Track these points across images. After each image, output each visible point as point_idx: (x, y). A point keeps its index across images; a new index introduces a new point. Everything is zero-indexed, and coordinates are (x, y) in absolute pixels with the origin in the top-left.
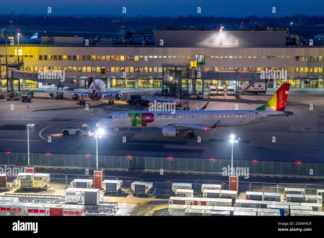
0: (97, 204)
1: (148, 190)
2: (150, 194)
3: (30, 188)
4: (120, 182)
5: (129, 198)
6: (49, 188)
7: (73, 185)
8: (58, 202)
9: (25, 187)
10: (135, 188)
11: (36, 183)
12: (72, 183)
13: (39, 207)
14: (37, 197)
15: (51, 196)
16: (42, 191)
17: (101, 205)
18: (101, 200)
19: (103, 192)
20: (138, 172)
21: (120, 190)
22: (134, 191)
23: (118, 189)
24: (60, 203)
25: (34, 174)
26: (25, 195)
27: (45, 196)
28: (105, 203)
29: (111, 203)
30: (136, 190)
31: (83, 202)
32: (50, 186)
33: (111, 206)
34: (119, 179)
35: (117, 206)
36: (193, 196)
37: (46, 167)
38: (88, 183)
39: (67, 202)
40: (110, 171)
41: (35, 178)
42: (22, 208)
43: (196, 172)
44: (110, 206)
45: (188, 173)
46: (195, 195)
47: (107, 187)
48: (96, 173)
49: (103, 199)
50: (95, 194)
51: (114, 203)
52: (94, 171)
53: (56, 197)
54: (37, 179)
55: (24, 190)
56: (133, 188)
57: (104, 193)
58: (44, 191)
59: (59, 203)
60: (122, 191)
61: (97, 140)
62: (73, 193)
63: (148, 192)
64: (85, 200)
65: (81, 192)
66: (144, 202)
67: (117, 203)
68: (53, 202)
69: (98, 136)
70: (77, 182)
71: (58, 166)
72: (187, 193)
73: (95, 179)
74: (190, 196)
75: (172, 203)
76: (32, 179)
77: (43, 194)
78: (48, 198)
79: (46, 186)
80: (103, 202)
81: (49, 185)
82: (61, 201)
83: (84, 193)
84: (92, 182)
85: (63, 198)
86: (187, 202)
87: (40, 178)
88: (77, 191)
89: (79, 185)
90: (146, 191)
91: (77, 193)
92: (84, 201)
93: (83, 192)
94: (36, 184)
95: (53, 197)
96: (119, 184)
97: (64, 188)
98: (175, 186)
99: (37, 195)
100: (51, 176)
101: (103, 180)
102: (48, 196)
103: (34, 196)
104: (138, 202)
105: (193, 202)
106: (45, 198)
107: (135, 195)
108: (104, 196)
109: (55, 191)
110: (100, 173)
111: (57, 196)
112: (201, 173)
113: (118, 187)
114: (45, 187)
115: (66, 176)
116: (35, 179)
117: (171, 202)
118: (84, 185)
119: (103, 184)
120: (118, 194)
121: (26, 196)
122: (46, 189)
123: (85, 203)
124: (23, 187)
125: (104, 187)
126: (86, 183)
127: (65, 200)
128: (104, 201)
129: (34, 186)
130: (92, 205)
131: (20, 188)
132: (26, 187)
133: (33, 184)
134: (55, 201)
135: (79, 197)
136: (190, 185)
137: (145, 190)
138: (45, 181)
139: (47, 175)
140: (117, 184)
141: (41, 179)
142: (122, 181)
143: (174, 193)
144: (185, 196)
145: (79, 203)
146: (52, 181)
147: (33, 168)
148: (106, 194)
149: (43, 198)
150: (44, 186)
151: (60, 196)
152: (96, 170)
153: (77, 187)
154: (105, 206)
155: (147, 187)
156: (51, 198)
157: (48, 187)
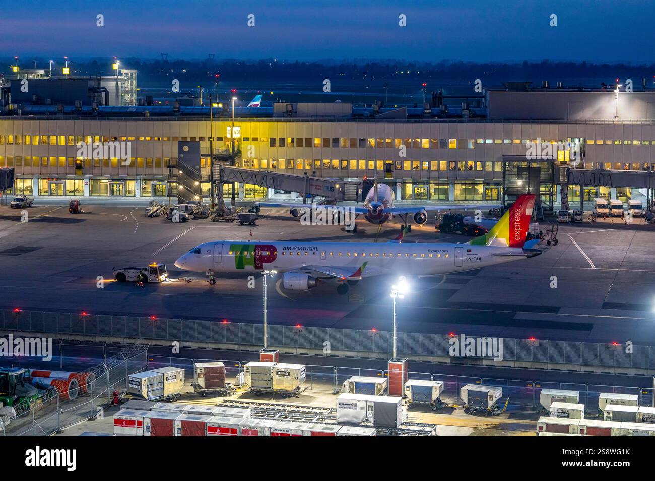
0: (397, 425)
1: (494, 401)
2: (496, 409)
3: (268, 390)
4: (439, 385)
5: (455, 415)
6: (304, 391)
7: (350, 387)
8: (322, 420)
9: (259, 389)
10: (468, 397)
11: (280, 382)
12: (346, 383)
13: (291, 430)
14: (283, 408)
15: (308, 407)
16: (290, 397)
17: (404, 427)
18: (404, 419)
19: (406, 402)
20: (470, 365)
21: (438, 400)
22: (467, 403)
23: (434, 398)
24: (327, 421)
25: (276, 364)
26: (261, 404)
27: (297, 407)
28: (413, 424)
29: (425, 425)
30: (469, 401)
31: (370, 422)
32: (306, 389)
33: (424, 431)
34: (436, 379)
35: (435, 430)
36: (583, 416)
37: (294, 351)
38: (379, 384)
39: (340, 420)
40: (415, 361)
41: (279, 372)
42: (259, 429)
43: (584, 369)
44: (422, 431)
45: (568, 370)
46: (588, 415)
47: (413, 394)
48: (393, 366)
49: (407, 417)
50: (394, 407)
51: (430, 425)
52: (387, 363)
53: (319, 411)
54: (282, 373)
55: (256, 394)
56: (464, 397)
57: (408, 404)
58: (294, 397)
59: (324, 421)
60: (443, 401)
61: (395, 303)
62: (352, 404)
63: (493, 406)
64: (374, 418)
65: (367, 401)
66: (487, 425)
67: (435, 425)
68: (314, 420)
69: (397, 296)
70: (356, 383)
71: (317, 350)
72: (574, 410)
73: (391, 378)
74: (579, 417)
75: (544, 428)
76: (272, 375)
77: (294, 404)
78: (304, 412)
79: (298, 388)
80: (407, 424)
81: (303, 387)
82: (329, 418)
83: (372, 404)
84: (386, 383)
85: (331, 411)
86: (574, 429)
87: (288, 373)
88: (359, 401)
89: (360, 388)
90: (490, 403)
91: (359, 405)
92: (372, 420)
93: (370, 402)
94: (279, 384)
95: (313, 411)
96: (438, 389)
97: (332, 392)
98: (548, 395)
99: (283, 406)
100: (308, 369)
101: (406, 381)
102: (303, 407)
103: (277, 407)
104: (475, 424)
105: (585, 428)
106: (298, 412)
107: (467, 411)
108: (408, 410)
109: (315, 398)
110: (399, 367)
111: (319, 408)
112: (594, 371)
113: (435, 395)
114: (296, 389)
115: (335, 371)
116: (277, 374)
117: (542, 427)
118: (369, 389)
119: (405, 387)
120: (434, 408)
121: (262, 406)
122: (298, 394)
123: (374, 423)
124: (255, 389)
125: (409, 395)
126: (373, 385)
127: (336, 417)
128: (409, 421)
129: (276, 387)
130: (387, 427)
131: (250, 390)
132: (262, 390)
133: (274, 383)
134: (317, 418)
135: (364, 412)
136: (575, 394)
137: (487, 401)
138: (297, 378)
139: (300, 367)
140: (433, 389)
141: (289, 375)
142: (442, 382)
143: (544, 409)
144: (568, 417)
145: (363, 424)
146: (308, 379)
147: (273, 353)
148: (413, 407)
149: (293, 411)
150: (294, 388)
151: (325, 409)
152: (392, 361)
153: (356, 393)
154: (413, 430)
155: (491, 397)
156: (310, 412)
157: (301, 390)
